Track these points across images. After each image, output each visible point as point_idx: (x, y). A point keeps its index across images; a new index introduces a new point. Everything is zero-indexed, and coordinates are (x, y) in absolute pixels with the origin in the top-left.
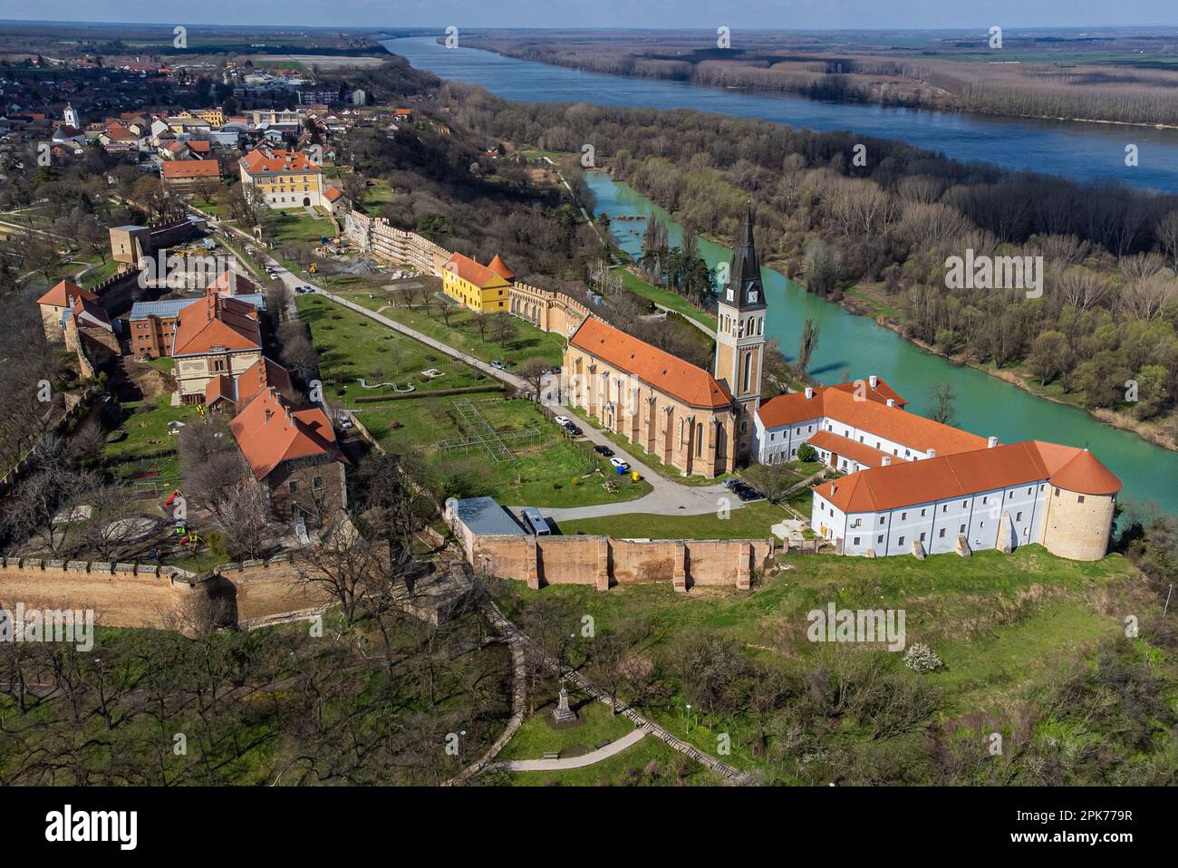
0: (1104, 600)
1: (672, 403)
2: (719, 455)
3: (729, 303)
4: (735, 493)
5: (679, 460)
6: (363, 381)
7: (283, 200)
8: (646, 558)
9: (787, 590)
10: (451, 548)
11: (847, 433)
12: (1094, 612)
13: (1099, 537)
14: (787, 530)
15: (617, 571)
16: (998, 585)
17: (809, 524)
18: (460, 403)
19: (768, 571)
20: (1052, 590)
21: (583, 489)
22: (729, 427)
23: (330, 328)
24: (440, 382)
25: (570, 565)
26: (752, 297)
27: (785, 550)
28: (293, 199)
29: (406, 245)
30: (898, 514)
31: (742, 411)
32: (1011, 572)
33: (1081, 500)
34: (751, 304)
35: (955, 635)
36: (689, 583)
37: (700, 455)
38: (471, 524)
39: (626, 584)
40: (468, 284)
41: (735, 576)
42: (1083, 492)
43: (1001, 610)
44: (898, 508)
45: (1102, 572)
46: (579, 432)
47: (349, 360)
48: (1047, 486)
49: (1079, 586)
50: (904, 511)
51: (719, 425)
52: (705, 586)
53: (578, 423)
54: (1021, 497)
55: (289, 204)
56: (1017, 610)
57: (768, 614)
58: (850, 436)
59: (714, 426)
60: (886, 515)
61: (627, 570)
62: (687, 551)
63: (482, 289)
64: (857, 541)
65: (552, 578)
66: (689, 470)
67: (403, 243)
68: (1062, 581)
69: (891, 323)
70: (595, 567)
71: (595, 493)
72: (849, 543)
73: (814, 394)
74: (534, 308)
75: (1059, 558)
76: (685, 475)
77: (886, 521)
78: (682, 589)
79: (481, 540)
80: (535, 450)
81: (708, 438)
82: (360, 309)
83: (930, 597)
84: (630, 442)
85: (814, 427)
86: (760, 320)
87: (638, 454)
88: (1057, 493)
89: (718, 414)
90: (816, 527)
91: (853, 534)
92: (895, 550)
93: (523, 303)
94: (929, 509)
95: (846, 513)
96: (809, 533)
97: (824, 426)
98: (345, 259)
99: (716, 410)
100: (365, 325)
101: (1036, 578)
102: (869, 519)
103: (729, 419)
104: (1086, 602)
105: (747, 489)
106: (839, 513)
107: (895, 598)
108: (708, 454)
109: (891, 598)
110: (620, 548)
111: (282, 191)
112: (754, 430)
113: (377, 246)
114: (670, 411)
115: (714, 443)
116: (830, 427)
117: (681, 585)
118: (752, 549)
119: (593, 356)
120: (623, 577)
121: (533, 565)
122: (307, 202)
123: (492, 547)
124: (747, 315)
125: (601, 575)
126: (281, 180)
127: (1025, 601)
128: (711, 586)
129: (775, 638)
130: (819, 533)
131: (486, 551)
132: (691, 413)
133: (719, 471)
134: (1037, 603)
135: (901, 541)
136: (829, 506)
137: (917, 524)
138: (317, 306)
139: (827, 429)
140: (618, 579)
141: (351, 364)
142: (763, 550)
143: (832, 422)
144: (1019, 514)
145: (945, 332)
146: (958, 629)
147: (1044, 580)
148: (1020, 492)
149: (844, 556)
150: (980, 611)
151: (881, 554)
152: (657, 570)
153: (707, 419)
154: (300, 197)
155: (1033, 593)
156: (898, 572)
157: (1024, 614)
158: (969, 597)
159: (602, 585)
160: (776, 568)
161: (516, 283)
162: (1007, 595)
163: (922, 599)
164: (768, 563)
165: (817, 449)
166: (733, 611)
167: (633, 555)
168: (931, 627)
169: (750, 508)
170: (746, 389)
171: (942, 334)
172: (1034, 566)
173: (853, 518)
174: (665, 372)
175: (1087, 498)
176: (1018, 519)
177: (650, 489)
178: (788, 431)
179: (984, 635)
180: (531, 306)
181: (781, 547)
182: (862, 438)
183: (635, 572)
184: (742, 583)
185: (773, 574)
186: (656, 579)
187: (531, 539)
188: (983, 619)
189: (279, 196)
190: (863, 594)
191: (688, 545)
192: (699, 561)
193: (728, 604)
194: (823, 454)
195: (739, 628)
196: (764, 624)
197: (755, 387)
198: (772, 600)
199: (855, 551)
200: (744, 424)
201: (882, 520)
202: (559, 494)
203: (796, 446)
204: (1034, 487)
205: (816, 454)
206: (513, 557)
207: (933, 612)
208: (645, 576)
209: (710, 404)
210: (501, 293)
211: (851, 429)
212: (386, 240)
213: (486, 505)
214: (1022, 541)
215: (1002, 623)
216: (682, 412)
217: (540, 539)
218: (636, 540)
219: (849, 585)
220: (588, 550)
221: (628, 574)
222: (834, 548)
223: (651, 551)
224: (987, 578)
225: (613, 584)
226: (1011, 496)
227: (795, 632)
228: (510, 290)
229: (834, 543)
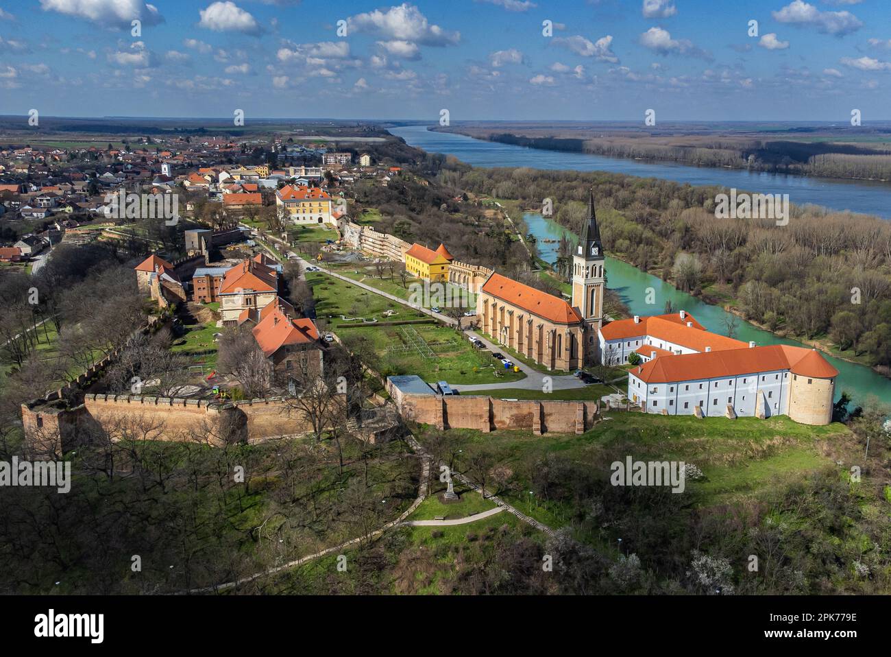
0: (825, 448)
1: (542, 322)
2: (573, 356)
3: (580, 256)
4: (582, 379)
5: (546, 361)
6: (343, 317)
7: (304, 218)
8: (515, 412)
9: (605, 431)
10: (390, 405)
11: (661, 345)
12: (817, 455)
13: (825, 409)
14: (613, 399)
15: (496, 420)
16: (751, 435)
17: (627, 396)
18: (405, 330)
19: (595, 422)
20: (789, 440)
21: (480, 375)
22: (579, 337)
23: (326, 289)
24: (396, 318)
25: (465, 415)
26: (595, 251)
27: (607, 409)
28: (311, 218)
29: (384, 243)
30: (682, 386)
31: (589, 328)
32: (761, 428)
33: (810, 382)
34: (594, 256)
35: (717, 463)
36: (544, 429)
37: (560, 356)
38: (402, 388)
39: (502, 429)
40: (421, 263)
41: (574, 426)
42: (811, 376)
43: (752, 450)
44: (682, 381)
45: (826, 432)
46: (484, 346)
47: (336, 305)
48: (789, 374)
49: (808, 438)
50: (687, 384)
51: (572, 337)
52: (554, 432)
53: (484, 341)
54: (771, 381)
55: (307, 222)
56: (764, 451)
57: (590, 443)
58: (663, 348)
59: (568, 336)
60: (675, 386)
61: (502, 420)
62: (542, 407)
63: (430, 265)
64: (655, 403)
65: (453, 423)
66: (553, 366)
67: (382, 241)
68: (796, 436)
69: (735, 310)
70: (481, 416)
71: (488, 377)
72: (650, 405)
73: (640, 321)
74: (465, 277)
75: (794, 422)
76: (550, 369)
77: (675, 390)
78: (538, 433)
79: (407, 397)
80: (452, 354)
81: (565, 344)
82: (348, 279)
83: (702, 439)
84: (517, 352)
85: (640, 342)
86: (600, 267)
87: (521, 358)
88: (795, 379)
89: (572, 328)
90: (631, 398)
91: (652, 398)
92: (682, 411)
93: (457, 274)
94: (705, 384)
95: (647, 383)
96: (626, 401)
97: (646, 342)
98: (342, 252)
99: (570, 325)
100: (350, 287)
101: (778, 433)
102: (663, 388)
103: (579, 332)
104: (812, 449)
105: (590, 376)
106: (643, 384)
107: (678, 439)
108: (565, 355)
109: (675, 438)
110: (498, 405)
111: (304, 212)
112: (598, 342)
113: (365, 245)
114: (541, 327)
115: (569, 347)
116: (651, 342)
117: (537, 430)
118: (585, 407)
119: (495, 297)
120: (499, 425)
121: (440, 414)
122: (320, 220)
123: (414, 402)
124: (591, 264)
125: (485, 422)
126: (303, 205)
127: (769, 446)
128: (558, 432)
129: (594, 458)
130: (632, 401)
131: (410, 404)
132: (553, 327)
133: (573, 368)
134: (778, 448)
135: (686, 405)
136: (638, 380)
137: (697, 394)
138: (319, 277)
139: (649, 344)
140: (497, 426)
141: (337, 307)
142: (592, 408)
143: (652, 338)
144: (770, 393)
145: (771, 313)
146: (720, 459)
147: (785, 435)
148: (770, 376)
149: (647, 413)
150: (736, 449)
151: (672, 413)
152: (521, 420)
153: (564, 331)
154: (316, 216)
155: (775, 441)
156: (682, 423)
157: (768, 454)
158: (729, 441)
159: (486, 429)
160: (600, 420)
161: (453, 261)
162: (757, 441)
163: (696, 440)
164: (596, 417)
165: (641, 356)
166: (568, 442)
167: (506, 409)
168: (701, 457)
169: (590, 387)
170: (592, 313)
171: (768, 315)
172: (779, 427)
173: (652, 387)
174: (539, 303)
175: (813, 379)
176: (770, 396)
177: (525, 376)
178: (622, 344)
179: (738, 464)
180: (463, 276)
181: (605, 407)
182: (670, 348)
183: (508, 421)
184: (578, 430)
185: (597, 423)
186: (522, 426)
187: (439, 397)
188: (738, 454)
189: (301, 215)
190: (656, 435)
191: (543, 403)
192: (550, 415)
193: (566, 439)
194: (646, 359)
195: (570, 451)
196: (587, 449)
197: (598, 312)
198: (595, 437)
199: (654, 410)
200: (591, 339)
201: (672, 389)
202: (463, 377)
203: (627, 354)
204: (780, 374)
205: (640, 359)
206: (429, 409)
207: (704, 448)
208: (515, 424)
209: (566, 320)
210: (443, 268)
211: (663, 342)
212: (371, 240)
213: (413, 379)
214: (774, 412)
215: (751, 458)
216: (548, 327)
217: (445, 397)
218: (508, 400)
219: (647, 429)
220: (476, 405)
221: (503, 422)
222: (640, 408)
223: (518, 407)
224: (744, 431)
225: (492, 429)
226: (763, 380)
227: (608, 455)
228: (449, 266)
229: (641, 406)
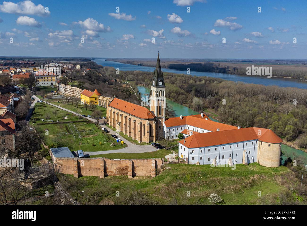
0: (280, 180)
1: (136, 119)
2: (151, 135)
3: (153, 86)
4: (155, 147)
5: (138, 139)
6: (43, 120)
7: (45, 84)
8: (118, 166)
9: (167, 175)
11: (193, 129)
12: (277, 184)
13: (277, 159)
14: (171, 157)
15: (108, 171)
16: (243, 174)
17: (178, 155)
18: (70, 125)
19: (162, 170)
20: (262, 176)
21: (103, 146)
22: (154, 126)
23: (41, 108)
24: (68, 120)
25: (90, 169)
26: (161, 83)
27: (168, 163)
28: (48, 83)
29: (74, 91)
30: (207, 149)
31: (159, 121)
32: (247, 170)
33: (269, 145)
34: (160, 86)
35: (228, 191)
36: (134, 175)
37: (144, 135)
38: (56, 155)
39: (111, 176)
40: (87, 97)
41: (151, 172)
42: (270, 143)
43: (244, 182)
44: (206, 147)
45: (279, 171)
46: (109, 132)
47: (42, 115)
48: (258, 142)
49: (271, 175)
50: (209, 148)
51: (150, 126)
52: (140, 176)
53: (109, 129)
54: (249, 145)
56: (250, 183)
57: (159, 183)
58: (194, 130)
59: (148, 125)
60: (203, 149)
61: (111, 170)
62: (133, 163)
63: (90, 98)
64: (193, 159)
65: (84, 173)
66: (141, 141)
67: (73, 90)
68: (265, 174)
69: (216, 118)
70: (99, 169)
71: (107, 147)
72: (190, 159)
73: (183, 118)
74: (105, 103)
75: (264, 167)
76: (139, 142)
77: (203, 151)
78: (131, 177)
79: (58, 159)
80: (91, 136)
81: (147, 129)
82: (52, 104)
83: (219, 178)
84: (124, 134)
85: (183, 128)
86: (164, 91)
87: (126, 137)
88: (261, 144)
89: (150, 121)
90: (180, 156)
91: (191, 156)
92: (207, 162)
93: (102, 101)
94: (218, 148)
95: (189, 148)
96: (178, 158)
97: (186, 128)
98: (56, 95)
99: (149, 120)
100: (53, 108)
101: (256, 173)
102: (197, 150)
103: (154, 123)
104: (274, 181)
105: (159, 145)
106: (187, 149)
107: (206, 178)
108: (147, 135)
109: (205, 178)
110: (109, 162)
111: (45, 81)
112: (163, 128)
113: (67, 92)
114: (135, 121)
115: (148, 131)
116: (188, 128)
117: (130, 175)
118: (156, 162)
119: (114, 108)
120: (110, 173)
121: (76, 168)
122: (52, 84)
123: (61, 162)
124: (159, 90)
125: (101, 172)
126: (45, 78)
127: (253, 180)
128: (142, 176)
129: (161, 192)
130: (181, 158)
131: (59, 163)
132: (141, 121)
133: (151, 141)
134: (257, 181)
135: (209, 159)
136: (183, 147)
137: (214, 153)
138: (41, 104)
139: (187, 129)
140: (108, 174)
141: (42, 116)
142: (160, 162)
143: (189, 126)
144: (249, 151)
145: (231, 119)
146: (229, 189)
147: (259, 173)
148: (249, 143)
149: (189, 164)
150: (237, 183)
151: (202, 163)
152: (121, 170)
153: (146, 123)
154: (50, 83)
155: (255, 177)
156: (207, 169)
157: (253, 184)
158: (233, 178)
159: (102, 176)
160: (164, 169)
161: (100, 96)
162: (246, 177)
163: (216, 178)
164: (162, 167)
165: (184, 135)
166: (146, 183)
167: (114, 165)
168: (219, 188)
169: (159, 151)
170: (160, 114)
171: (230, 119)
172: (255, 169)
173: (191, 150)
174: (134, 110)
175: (271, 144)
176: (249, 153)
177: (127, 146)
178: (174, 129)
179: (238, 191)
180: (104, 102)
181: (167, 162)
182: (198, 130)
183: (114, 171)
184: (153, 175)
185: (163, 170)
186: (122, 174)
187: (76, 159)
188: (238, 186)
189: (43, 82)
190: (194, 176)
191: (133, 161)
192: (138, 167)
193: (146, 181)
194: (186, 136)
195: (147, 188)
196: (157, 187)
197: (163, 114)
198: (162, 179)
199: (192, 162)
200: (160, 127)
201: (201, 151)
202: (94, 147)
203: (177, 134)
204: (254, 142)
205: (183, 136)
206: (70, 166)
207: (220, 183)
208: (118, 173)
209: (147, 117)
210: (96, 99)
211: (194, 128)
212: (69, 90)
213: (65, 149)
214: (251, 161)
215: (245, 187)
216: (138, 121)
217: (79, 159)
218: (115, 159)
219: (189, 173)
220: (97, 163)
221: (112, 172)
222: (185, 162)
223: (120, 163)
224: (239, 172)
225: (106, 175)
226: (246, 145)
227: (168, 190)
228: (99, 98)
229: (185, 160)
